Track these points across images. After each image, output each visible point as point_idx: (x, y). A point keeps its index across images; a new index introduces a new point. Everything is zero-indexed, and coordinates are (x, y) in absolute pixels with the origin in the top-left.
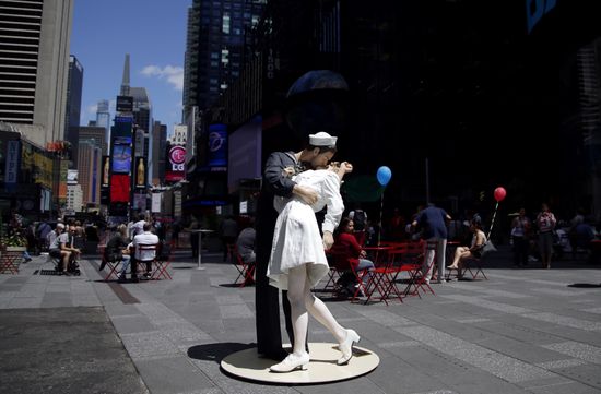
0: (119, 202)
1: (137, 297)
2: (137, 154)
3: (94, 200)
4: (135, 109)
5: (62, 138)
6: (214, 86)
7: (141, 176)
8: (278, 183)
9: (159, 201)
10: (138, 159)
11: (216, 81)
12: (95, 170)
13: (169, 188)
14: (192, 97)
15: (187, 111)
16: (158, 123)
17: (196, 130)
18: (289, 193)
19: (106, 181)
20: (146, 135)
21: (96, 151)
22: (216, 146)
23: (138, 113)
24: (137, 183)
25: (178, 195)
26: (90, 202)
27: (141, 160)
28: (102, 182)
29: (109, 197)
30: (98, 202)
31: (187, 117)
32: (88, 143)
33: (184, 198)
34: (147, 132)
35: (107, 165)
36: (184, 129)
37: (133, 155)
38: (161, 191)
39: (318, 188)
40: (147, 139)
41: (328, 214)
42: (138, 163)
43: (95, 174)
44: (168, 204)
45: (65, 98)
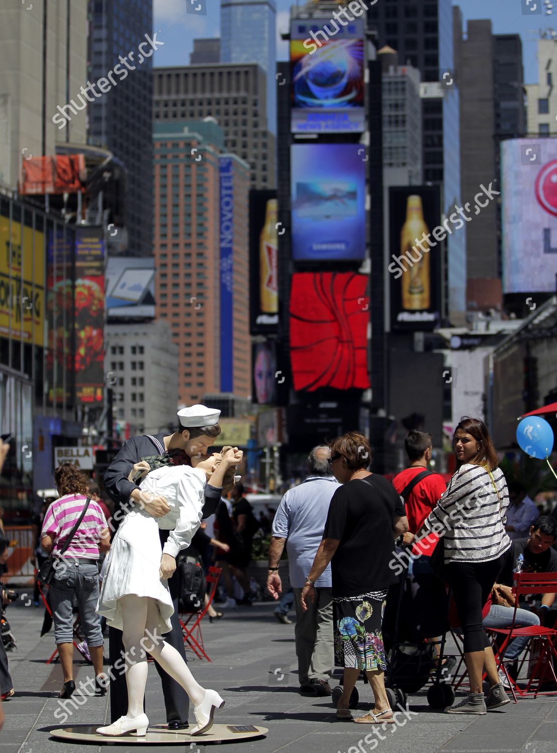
0: (328, 393)
2: (395, 178)
7: (416, 274)
8: (114, 488)
10: (400, 196)
12: (225, 253)
16: (480, 27)
19: (271, 298)
20: (430, 90)
24: (398, 306)
27: (414, 202)
28: (256, 308)
32: (191, 138)
34: (431, 76)
35: (272, 229)
37: (375, 183)
40: (433, 107)
43: (225, 273)
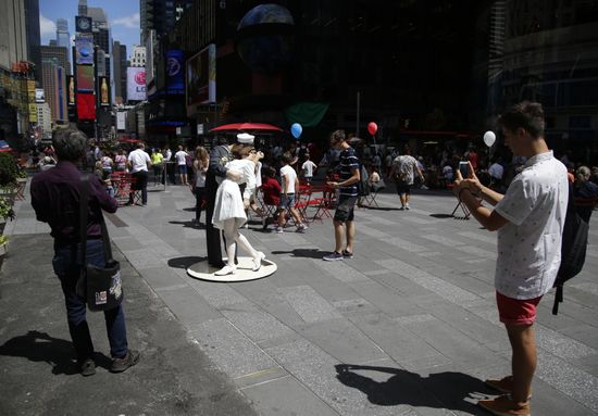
0: (87, 120)
1: (125, 221)
2: (100, 74)
3: (61, 118)
4: (94, 30)
5: (25, 59)
6: (170, 9)
7: (105, 95)
8: (217, 169)
9: (123, 119)
10: (101, 78)
11: (171, 4)
12: (60, 89)
13: (132, 107)
14: (150, 20)
15: (145, 35)
16: (117, 43)
17: (154, 52)
18: (224, 175)
19: (72, 99)
20: (107, 56)
21: (60, 71)
22: (174, 70)
23: (98, 33)
24: (101, 102)
25: (141, 115)
26: (59, 119)
27: (104, 80)
28: (69, 101)
29: (77, 116)
30: (65, 119)
31: (145, 41)
32: (51, 62)
33: (147, 117)
34: (107, 53)
35: (72, 84)
36: (143, 51)
37: (96, 75)
38: (125, 110)
39: (242, 171)
40: (108, 59)
41: (247, 188)
42: (101, 83)
43: (60, 93)
44: (132, 122)
45: (23, 17)
